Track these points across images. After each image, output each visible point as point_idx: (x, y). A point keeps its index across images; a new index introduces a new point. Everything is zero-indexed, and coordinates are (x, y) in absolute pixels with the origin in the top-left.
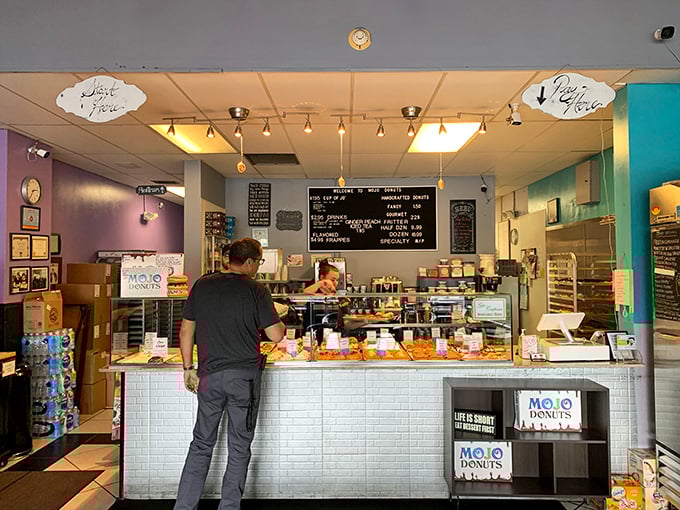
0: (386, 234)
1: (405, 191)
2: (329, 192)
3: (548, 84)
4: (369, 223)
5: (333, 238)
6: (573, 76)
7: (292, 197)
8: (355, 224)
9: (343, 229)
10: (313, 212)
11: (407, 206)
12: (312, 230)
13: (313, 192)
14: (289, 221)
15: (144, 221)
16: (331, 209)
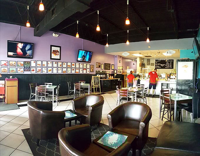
0: (166, 67)
1: (169, 60)
2: (158, 60)
3: (168, 51)
4: (164, 65)
5: (158, 67)
6: (171, 50)
7: (153, 61)
8: (161, 65)
9: (160, 66)
10: (156, 63)
11: (169, 62)
12: (155, 66)
13: (156, 60)
14: (152, 64)
15: (134, 64)
16: (158, 63)
